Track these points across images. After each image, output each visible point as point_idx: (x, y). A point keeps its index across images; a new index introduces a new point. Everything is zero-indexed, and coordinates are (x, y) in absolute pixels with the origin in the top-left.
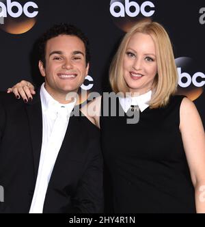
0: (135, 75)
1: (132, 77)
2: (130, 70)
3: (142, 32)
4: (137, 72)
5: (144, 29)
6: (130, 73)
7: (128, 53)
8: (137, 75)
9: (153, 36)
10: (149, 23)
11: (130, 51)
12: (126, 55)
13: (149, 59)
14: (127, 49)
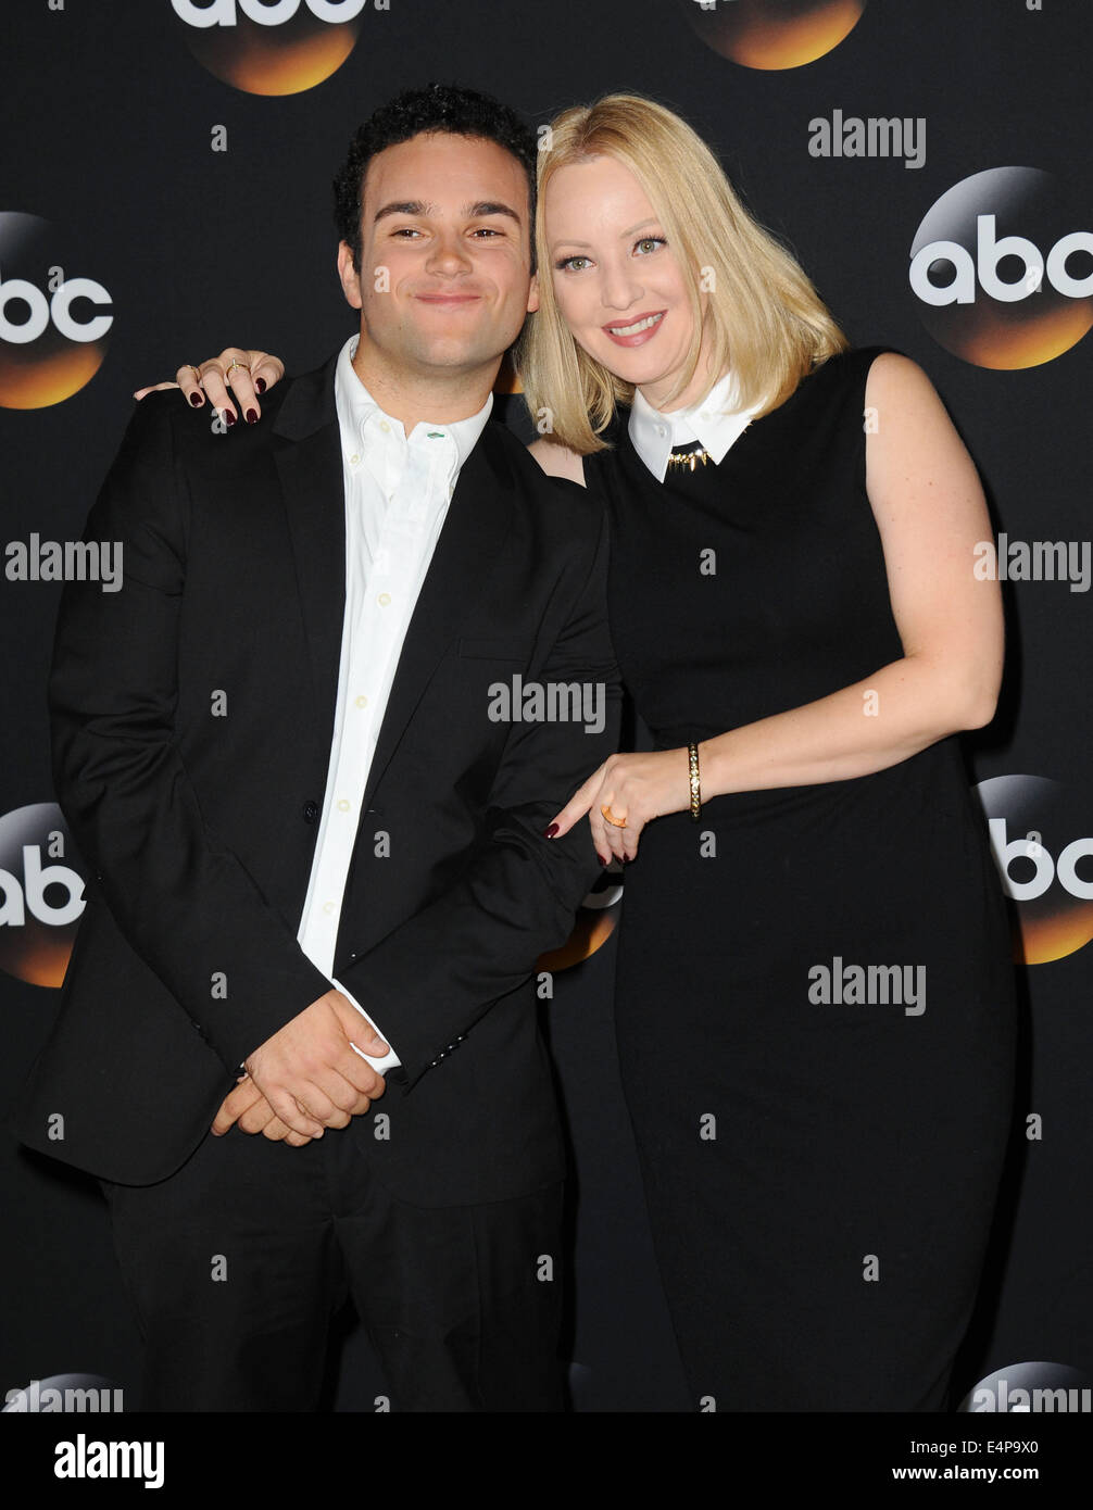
0: (626, 331)
1: (621, 342)
2: (600, 321)
3: (573, 159)
4: (629, 315)
5: (576, 144)
6: (608, 329)
7: (563, 264)
8: (636, 328)
9: (622, 155)
10: (585, 113)
11: (565, 251)
12: (559, 274)
13: (647, 243)
14: (551, 252)
